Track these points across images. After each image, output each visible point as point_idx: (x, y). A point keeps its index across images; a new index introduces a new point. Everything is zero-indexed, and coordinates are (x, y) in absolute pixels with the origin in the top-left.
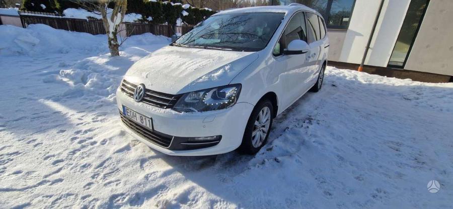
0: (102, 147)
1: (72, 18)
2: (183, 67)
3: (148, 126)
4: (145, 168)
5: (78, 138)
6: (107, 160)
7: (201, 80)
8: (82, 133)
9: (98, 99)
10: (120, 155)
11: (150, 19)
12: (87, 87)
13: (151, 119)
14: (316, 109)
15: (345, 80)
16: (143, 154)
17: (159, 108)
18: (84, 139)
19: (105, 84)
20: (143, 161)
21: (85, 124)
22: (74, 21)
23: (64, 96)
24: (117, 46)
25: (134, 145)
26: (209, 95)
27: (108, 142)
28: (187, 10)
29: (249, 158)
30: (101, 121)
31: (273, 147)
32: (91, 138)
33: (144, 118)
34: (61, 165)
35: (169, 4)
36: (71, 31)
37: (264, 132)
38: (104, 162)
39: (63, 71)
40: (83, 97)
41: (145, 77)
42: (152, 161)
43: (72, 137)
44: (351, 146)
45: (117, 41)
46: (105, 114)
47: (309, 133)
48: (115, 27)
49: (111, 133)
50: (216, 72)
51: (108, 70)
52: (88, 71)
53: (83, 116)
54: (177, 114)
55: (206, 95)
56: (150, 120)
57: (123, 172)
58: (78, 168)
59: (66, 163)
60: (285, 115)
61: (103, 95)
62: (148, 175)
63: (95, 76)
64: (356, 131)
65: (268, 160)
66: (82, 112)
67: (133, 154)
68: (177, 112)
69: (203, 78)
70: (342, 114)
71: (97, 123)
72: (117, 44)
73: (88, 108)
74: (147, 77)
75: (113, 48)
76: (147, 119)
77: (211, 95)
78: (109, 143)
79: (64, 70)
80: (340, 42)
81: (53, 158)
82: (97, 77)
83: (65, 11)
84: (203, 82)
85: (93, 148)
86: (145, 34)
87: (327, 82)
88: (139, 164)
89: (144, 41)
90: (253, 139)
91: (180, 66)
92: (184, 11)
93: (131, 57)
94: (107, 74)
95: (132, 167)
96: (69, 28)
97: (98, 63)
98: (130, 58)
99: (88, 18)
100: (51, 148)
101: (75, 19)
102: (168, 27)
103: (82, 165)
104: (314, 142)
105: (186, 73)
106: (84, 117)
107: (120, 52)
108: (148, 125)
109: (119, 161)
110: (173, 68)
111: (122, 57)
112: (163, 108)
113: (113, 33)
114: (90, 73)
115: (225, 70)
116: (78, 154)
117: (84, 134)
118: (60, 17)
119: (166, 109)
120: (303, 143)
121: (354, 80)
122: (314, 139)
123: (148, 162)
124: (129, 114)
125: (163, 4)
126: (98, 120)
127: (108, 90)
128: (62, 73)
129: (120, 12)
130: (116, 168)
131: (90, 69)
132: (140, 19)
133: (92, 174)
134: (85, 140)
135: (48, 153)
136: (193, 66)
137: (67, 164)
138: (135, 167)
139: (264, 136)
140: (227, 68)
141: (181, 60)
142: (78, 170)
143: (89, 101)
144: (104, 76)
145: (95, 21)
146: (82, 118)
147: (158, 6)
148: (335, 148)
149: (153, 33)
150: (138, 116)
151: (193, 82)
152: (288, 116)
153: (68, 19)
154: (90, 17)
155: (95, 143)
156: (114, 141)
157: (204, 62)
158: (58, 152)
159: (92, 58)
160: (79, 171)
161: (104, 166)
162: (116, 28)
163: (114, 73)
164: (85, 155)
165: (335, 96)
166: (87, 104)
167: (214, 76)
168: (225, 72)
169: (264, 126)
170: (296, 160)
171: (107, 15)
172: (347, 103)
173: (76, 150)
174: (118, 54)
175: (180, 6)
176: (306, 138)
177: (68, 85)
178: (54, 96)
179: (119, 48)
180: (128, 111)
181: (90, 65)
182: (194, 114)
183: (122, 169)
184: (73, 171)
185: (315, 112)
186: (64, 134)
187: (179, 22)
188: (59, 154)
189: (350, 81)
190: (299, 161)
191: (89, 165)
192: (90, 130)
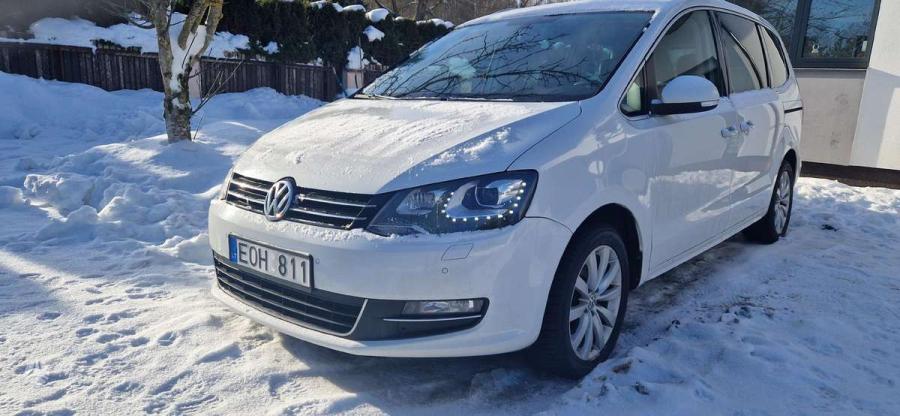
0: (164, 351)
1: (53, 42)
2: (392, 137)
3: (299, 280)
4: (281, 397)
5: (96, 331)
6: (182, 376)
7: (437, 162)
8: (105, 321)
9: (137, 248)
10: (215, 368)
11: (272, 47)
12: (104, 217)
13: (311, 258)
14: (766, 282)
15: (864, 211)
16: (275, 364)
17: (333, 231)
18: (110, 333)
19: (155, 211)
20: (276, 382)
21: (109, 303)
22: (58, 51)
23: (40, 239)
24: (187, 113)
25: (250, 348)
26: (457, 198)
27: (176, 341)
28: (379, 25)
29: (564, 387)
30: (151, 296)
31: (630, 363)
32: (132, 332)
33: (289, 258)
34: (60, 385)
35: (328, 7)
36: (45, 78)
37: (604, 321)
38: (174, 381)
39: (35, 179)
40: (92, 243)
41: (295, 162)
42: (299, 381)
43: (77, 329)
44: (865, 369)
45: (187, 99)
46: (159, 282)
47: (740, 334)
48: (187, 61)
49: (186, 319)
50: (475, 145)
51: (157, 177)
52: (105, 179)
53: (100, 286)
54: (377, 240)
55: (450, 196)
56: (308, 262)
57: (225, 403)
58: (108, 392)
59: (74, 381)
60: (670, 296)
61: (149, 239)
62: (292, 408)
63: (127, 190)
64: (885, 337)
65: (616, 388)
66: (93, 277)
67: (249, 365)
68: (378, 236)
69: (443, 156)
70: (844, 296)
71: (139, 300)
72: (187, 109)
73: (109, 268)
74: (299, 162)
75: (175, 119)
76: (299, 261)
77: (462, 198)
78: (182, 342)
79: (39, 176)
80: (848, 109)
81: (36, 370)
82: (130, 193)
83: (36, 27)
84: (443, 165)
85: (139, 353)
86: (257, 90)
87: (806, 217)
88: (266, 387)
89: (253, 109)
90: (574, 331)
91: (382, 135)
92: (372, 27)
93: (222, 145)
94: (156, 188)
95: (249, 392)
96: (40, 71)
97: (131, 159)
98: (221, 149)
99: (97, 43)
100: (28, 350)
101: (59, 46)
102: (324, 72)
103: (116, 385)
104: (752, 354)
105: (400, 148)
106: (103, 288)
107: (193, 133)
108: (298, 277)
109: (214, 379)
110: (366, 139)
111: (198, 144)
112: (344, 229)
113: (180, 76)
114: (108, 184)
115: (496, 139)
116: (100, 364)
117: (109, 323)
118: (21, 41)
119: (349, 229)
120: (720, 356)
121: (894, 212)
122: (751, 348)
123: (289, 384)
124: (244, 258)
125: (310, 8)
126: (142, 293)
127: (161, 229)
128: (30, 182)
129: (202, 23)
130: (207, 394)
131: (110, 173)
132: (244, 47)
133: (146, 405)
134: (117, 337)
135: (24, 359)
136: (417, 134)
137: (77, 383)
138: (255, 393)
139: (605, 336)
140: (500, 135)
141: (385, 124)
142: (107, 396)
143: (109, 253)
144: (150, 192)
145: (116, 51)
146: (100, 289)
147: (297, 13)
148: (816, 370)
149: (279, 88)
150: (273, 256)
151: (419, 166)
152: (680, 297)
153: (41, 47)
154: (102, 42)
155: (143, 341)
156: (194, 337)
157: (444, 126)
158: (50, 357)
159: (113, 147)
160: (110, 398)
161: (173, 390)
162: (188, 65)
163: (176, 184)
164: (119, 367)
165: (828, 252)
166: (104, 258)
167: (469, 153)
168: (497, 145)
169: (604, 304)
170: (697, 393)
171: (171, 29)
172: (862, 269)
173: (95, 356)
174: (190, 138)
175: (360, 14)
176: (730, 345)
177: (44, 215)
178: (12, 239)
179: (193, 119)
180: (244, 249)
181: (108, 164)
182: (421, 239)
183: (221, 396)
184: (93, 397)
185: (763, 289)
186: (55, 321)
187: (356, 59)
188: (52, 362)
189: (881, 215)
190: (704, 394)
191: (135, 386)
192: (124, 315)
